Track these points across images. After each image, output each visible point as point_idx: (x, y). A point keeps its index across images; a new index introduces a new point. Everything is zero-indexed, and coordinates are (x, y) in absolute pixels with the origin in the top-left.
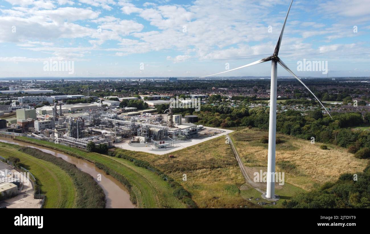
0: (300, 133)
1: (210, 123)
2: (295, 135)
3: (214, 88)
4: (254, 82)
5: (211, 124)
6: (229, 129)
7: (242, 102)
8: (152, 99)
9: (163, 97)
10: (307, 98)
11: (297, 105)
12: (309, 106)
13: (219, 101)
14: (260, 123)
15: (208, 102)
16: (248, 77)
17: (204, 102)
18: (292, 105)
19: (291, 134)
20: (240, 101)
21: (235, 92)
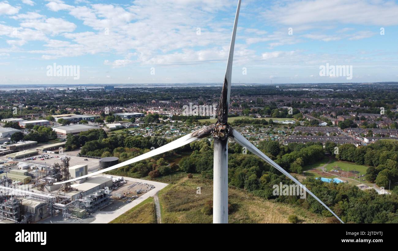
0: (258, 188)
1: (134, 172)
2: (251, 190)
3: (153, 101)
4: (200, 90)
5: (136, 173)
6: (161, 181)
7: (184, 123)
8: (66, 123)
9: (85, 118)
10: (256, 114)
11: (247, 127)
12: (260, 127)
13: (156, 123)
14: (204, 168)
15: (142, 125)
16: (194, 84)
17: (138, 125)
18: (241, 127)
19: (245, 188)
20: (181, 122)
21: (177, 107)
